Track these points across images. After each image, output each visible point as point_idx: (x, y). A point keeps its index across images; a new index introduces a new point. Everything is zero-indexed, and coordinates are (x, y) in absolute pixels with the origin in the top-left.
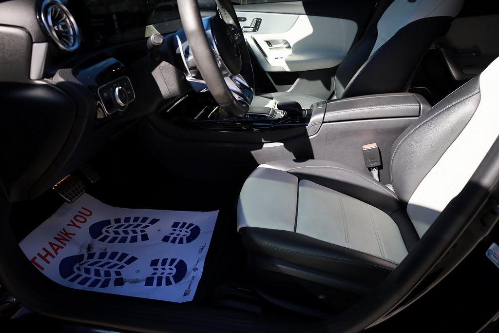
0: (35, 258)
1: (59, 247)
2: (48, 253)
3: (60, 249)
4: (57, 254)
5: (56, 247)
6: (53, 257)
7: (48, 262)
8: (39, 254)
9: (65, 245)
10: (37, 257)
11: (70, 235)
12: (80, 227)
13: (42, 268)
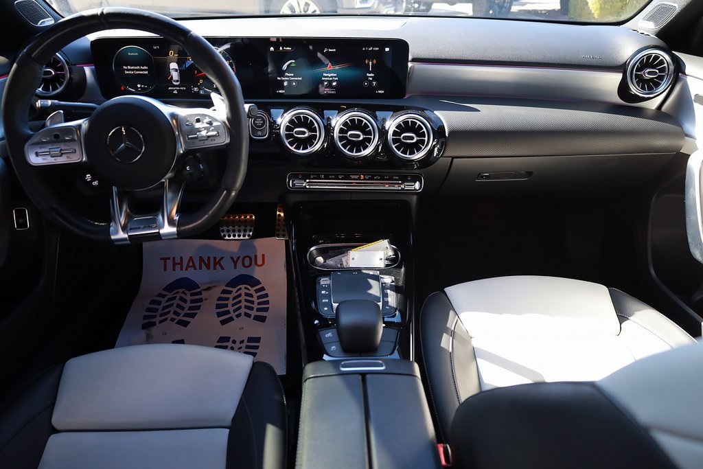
0: (169, 258)
1: (194, 266)
2: (181, 264)
3: (193, 269)
4: (186, 269)
5: (191, 264)
6: (181, 269)
7: (174, 270)
8: (174, 258)
9: (200, 268)
10: (171, 259)
11: (218, 266)
12: (235, 267)
13: (165, 270)
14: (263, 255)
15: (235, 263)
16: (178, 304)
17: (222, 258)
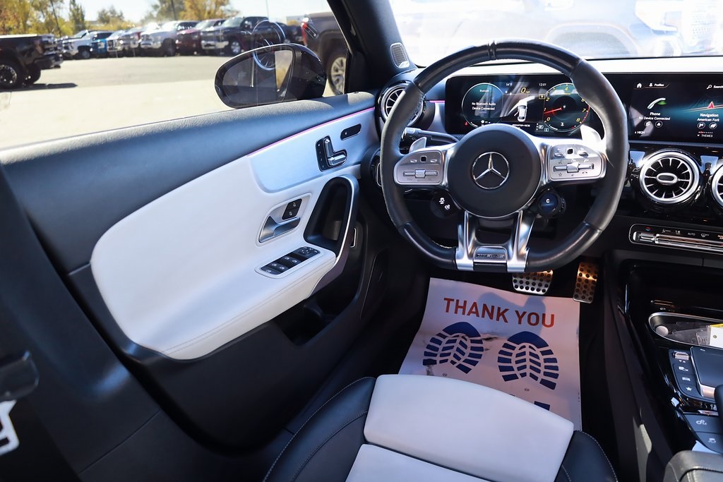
0: (453, 300)
1: (477, 313)
2: (464, 308)
3: (475, 315)
4: (469, 314)
5: (474, 310)
6: (464, 314)
7: (456, 312)
8: (458, 301)
9: (483, 316)
10: (455, 301)
11: (501, 317)
12: (520, 323)
13: (447, 311)
14: (553, 316)
15: (520, 318)
16: (458, 348)
17: (506, 310)
